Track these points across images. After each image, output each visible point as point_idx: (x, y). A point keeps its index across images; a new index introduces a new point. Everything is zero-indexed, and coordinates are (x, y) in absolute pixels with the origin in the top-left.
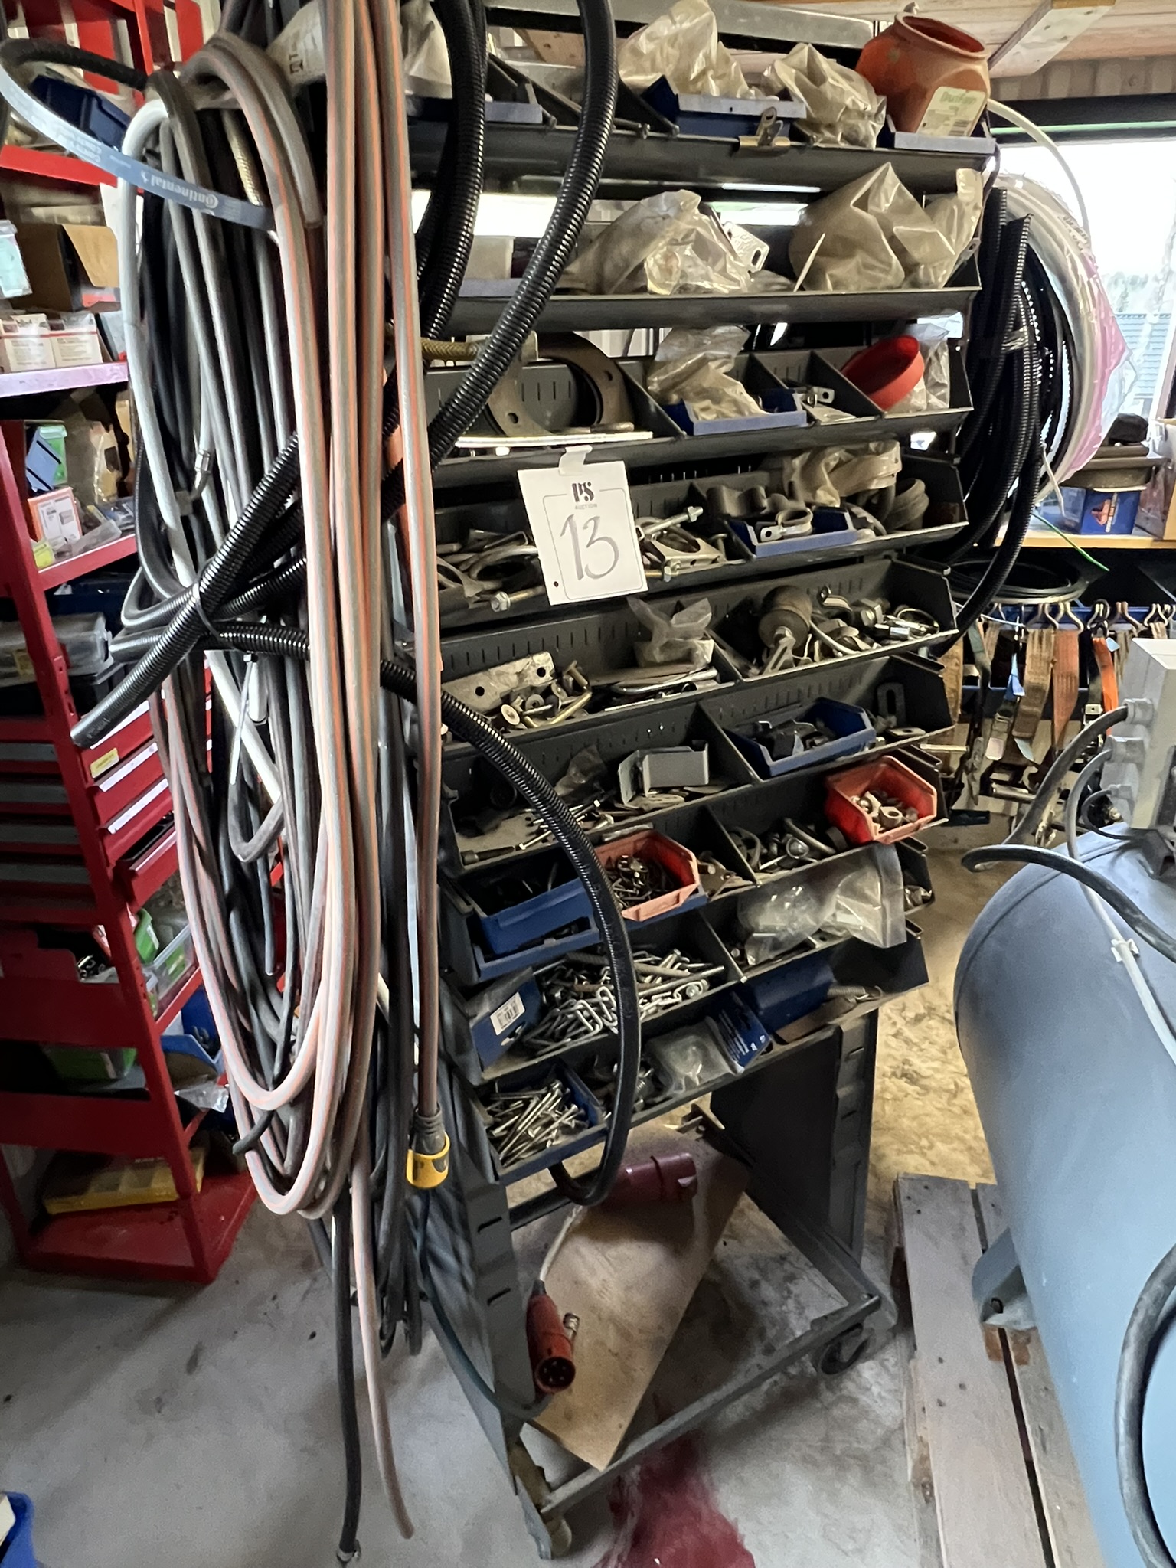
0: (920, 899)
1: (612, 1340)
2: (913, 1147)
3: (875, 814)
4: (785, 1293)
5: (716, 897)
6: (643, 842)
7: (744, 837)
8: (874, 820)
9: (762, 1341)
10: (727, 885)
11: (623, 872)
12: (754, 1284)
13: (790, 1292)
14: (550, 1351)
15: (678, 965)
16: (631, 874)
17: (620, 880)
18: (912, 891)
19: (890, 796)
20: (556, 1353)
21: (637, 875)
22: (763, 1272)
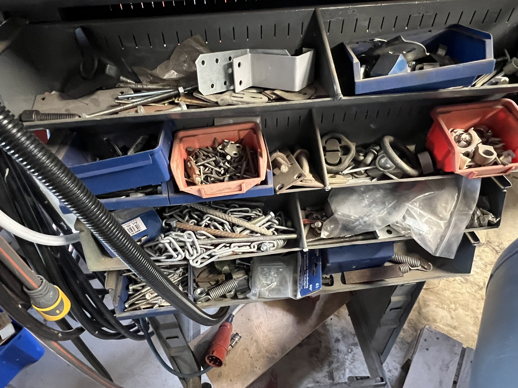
0: (486, 221)
1: (253, 350)
2: (446, 307)
3: (471, 149)
4: (350, 351)
5: (284, 191)
6: (247, 132)
7: (343, 144)
8: (467, 154)
9: (329, 367)
10: (299, 183)
11: (220, 153)
12: (337, 340)
13: (352, 351)
14: (212, 353)
15: (269, 223)
16: (224, 156)
17: (214, 159)
18: (483, 214)
19: (494, 136)
20: (214, 354)
21: (228, 158)
22: (344, 336)
